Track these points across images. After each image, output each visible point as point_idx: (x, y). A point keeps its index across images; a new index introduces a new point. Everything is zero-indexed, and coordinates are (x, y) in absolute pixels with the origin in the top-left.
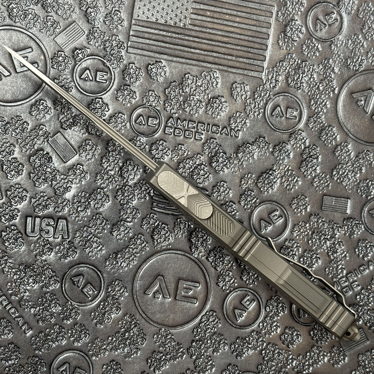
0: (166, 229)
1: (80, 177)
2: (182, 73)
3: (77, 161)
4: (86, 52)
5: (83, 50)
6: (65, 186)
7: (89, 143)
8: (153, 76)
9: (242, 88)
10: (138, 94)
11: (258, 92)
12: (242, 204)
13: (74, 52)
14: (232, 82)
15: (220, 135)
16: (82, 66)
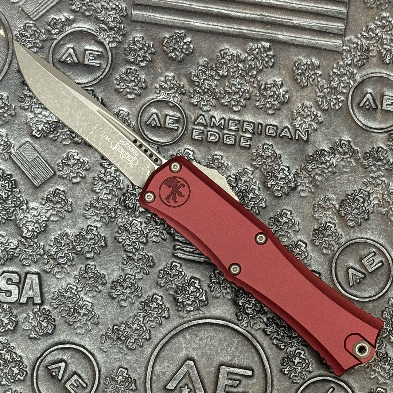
0: (196, 285)
1: (60, 208)
2: (217, 48)
3: (55, 183)
4: (69, 22)
5: (64, 20)
6: (37, 222)
7: (73, 156)
8: (171, 54)
9: (310, 67)
10: (148, 80)
11: (334, 73)
12: (317, 244)
13: (50, 22)
14: (296, 59)
15: (278, 139)
16: (62, 43)
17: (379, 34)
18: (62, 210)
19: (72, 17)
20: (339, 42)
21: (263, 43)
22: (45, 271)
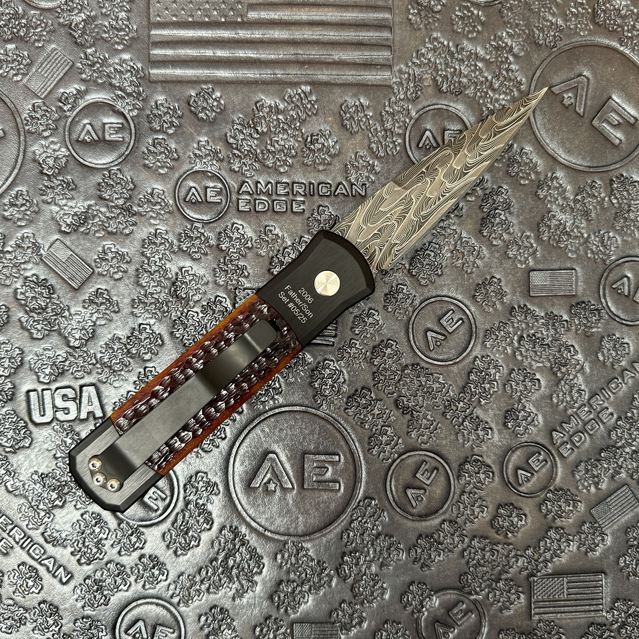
1: (106, 309)
2: (251, 101)
3: (96, 282)
4: (80, 94)
5: (75, 92)
6: (83, 329)
7: (110, 249)
8: (201, 115)
9: (359, 109)
10: (180, 150)
11: (387, 112)
12: (390, 310)
13: (61, 98)
14: (341, 101)
15: (333, 198)
16: (77, 120)
17: (432, 60)
18: (108, 312)
19: (83, 88)
20: (387, 74)
21: (303, 87)
22: (100, 381)
